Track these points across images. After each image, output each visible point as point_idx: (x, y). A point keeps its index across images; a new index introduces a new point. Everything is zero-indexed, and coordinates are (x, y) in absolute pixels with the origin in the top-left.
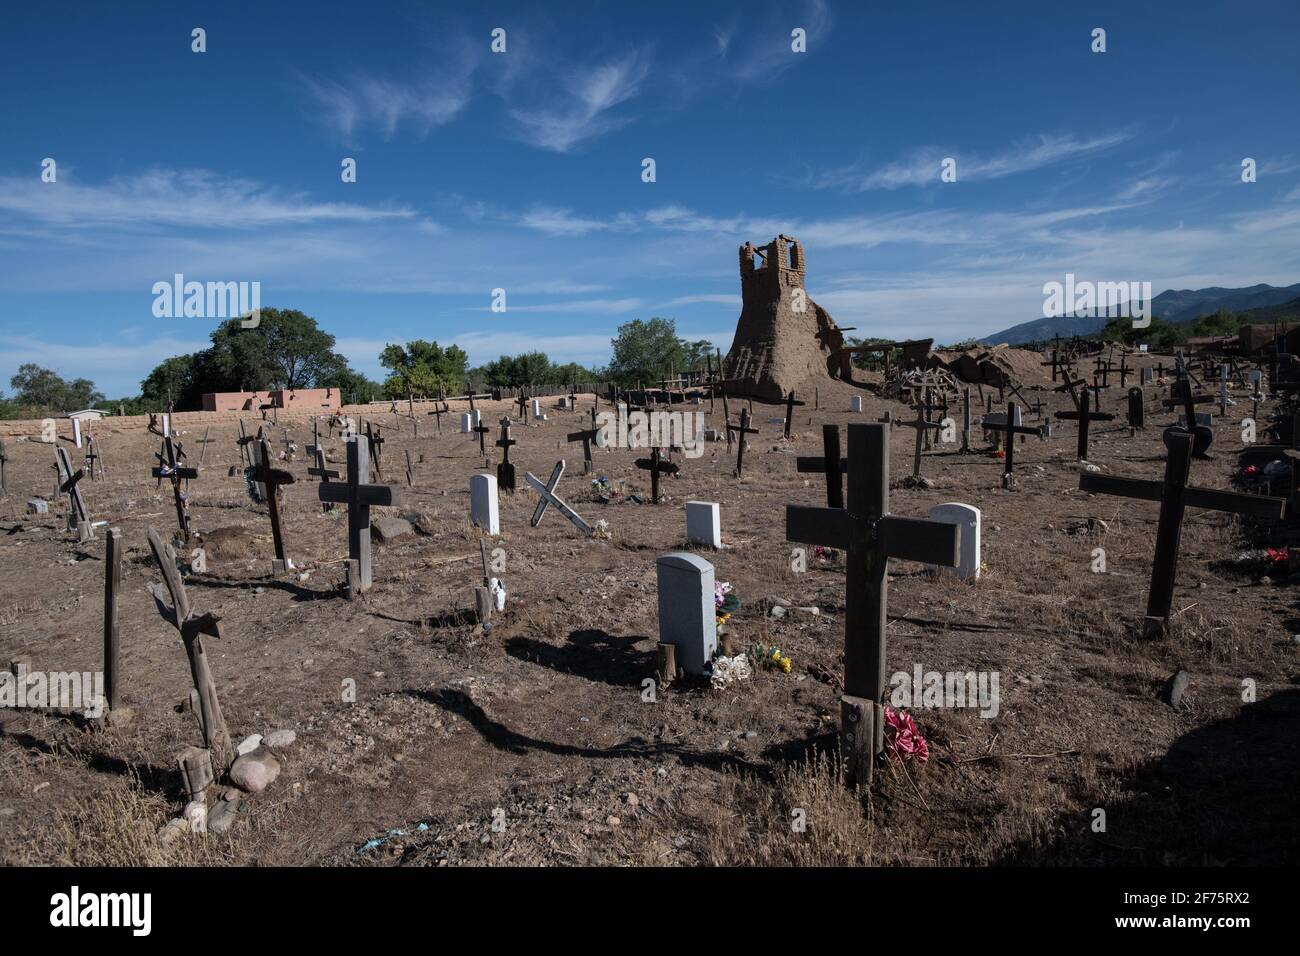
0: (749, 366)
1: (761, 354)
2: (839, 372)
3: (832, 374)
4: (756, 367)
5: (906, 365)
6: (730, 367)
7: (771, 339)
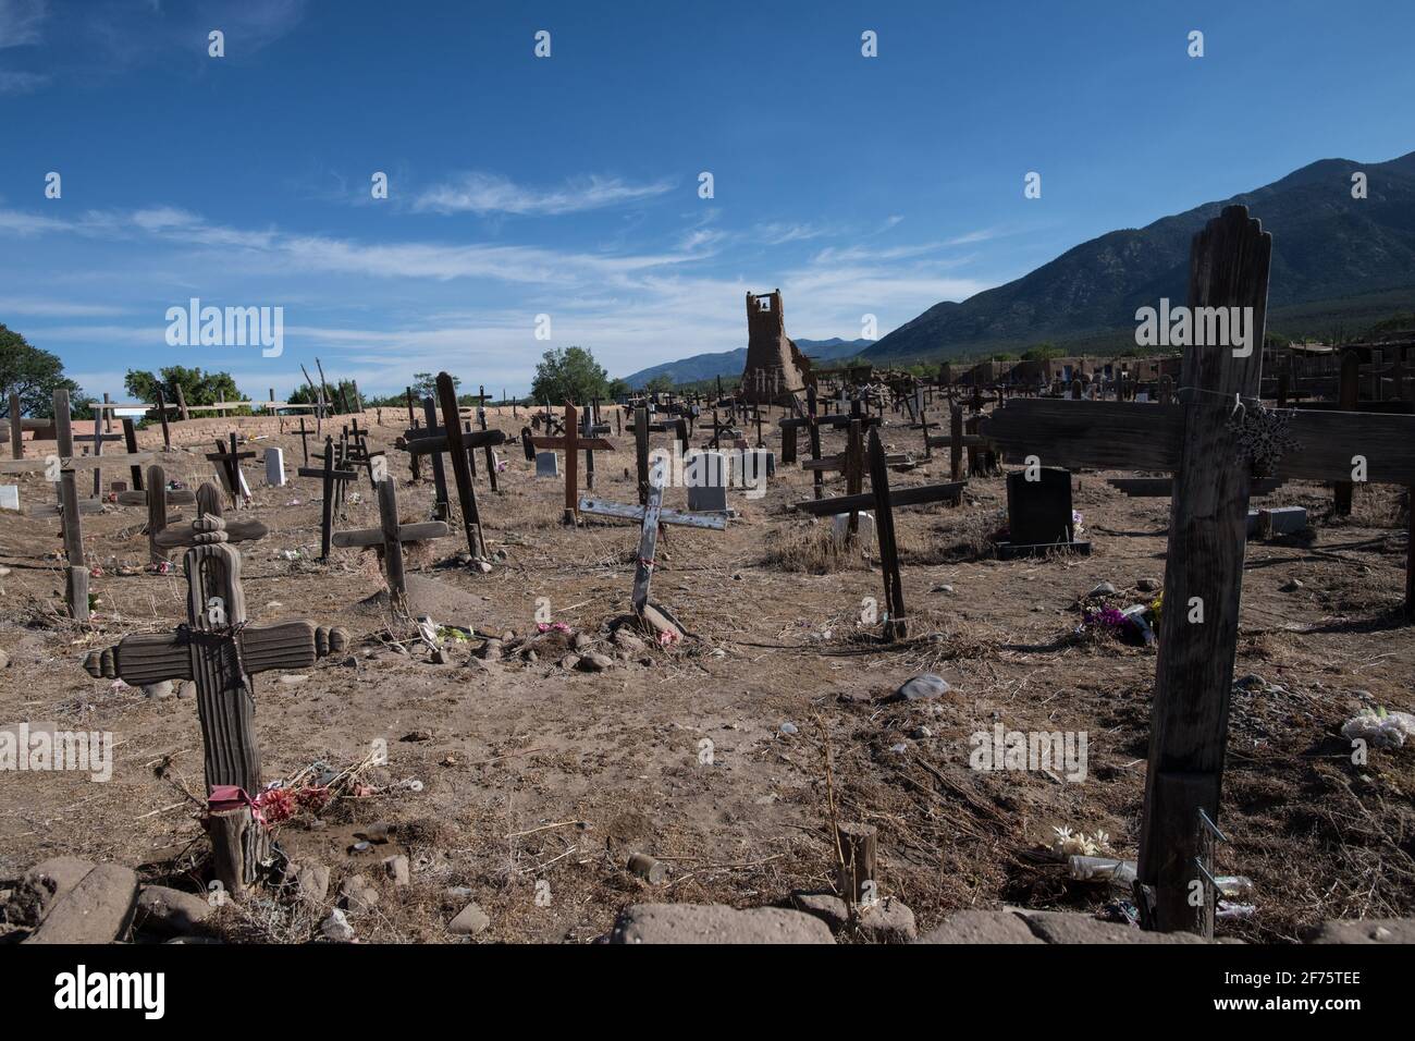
0: (766, 383)
5: (857, 382)
6: (751, 383)
7: (779, 362)
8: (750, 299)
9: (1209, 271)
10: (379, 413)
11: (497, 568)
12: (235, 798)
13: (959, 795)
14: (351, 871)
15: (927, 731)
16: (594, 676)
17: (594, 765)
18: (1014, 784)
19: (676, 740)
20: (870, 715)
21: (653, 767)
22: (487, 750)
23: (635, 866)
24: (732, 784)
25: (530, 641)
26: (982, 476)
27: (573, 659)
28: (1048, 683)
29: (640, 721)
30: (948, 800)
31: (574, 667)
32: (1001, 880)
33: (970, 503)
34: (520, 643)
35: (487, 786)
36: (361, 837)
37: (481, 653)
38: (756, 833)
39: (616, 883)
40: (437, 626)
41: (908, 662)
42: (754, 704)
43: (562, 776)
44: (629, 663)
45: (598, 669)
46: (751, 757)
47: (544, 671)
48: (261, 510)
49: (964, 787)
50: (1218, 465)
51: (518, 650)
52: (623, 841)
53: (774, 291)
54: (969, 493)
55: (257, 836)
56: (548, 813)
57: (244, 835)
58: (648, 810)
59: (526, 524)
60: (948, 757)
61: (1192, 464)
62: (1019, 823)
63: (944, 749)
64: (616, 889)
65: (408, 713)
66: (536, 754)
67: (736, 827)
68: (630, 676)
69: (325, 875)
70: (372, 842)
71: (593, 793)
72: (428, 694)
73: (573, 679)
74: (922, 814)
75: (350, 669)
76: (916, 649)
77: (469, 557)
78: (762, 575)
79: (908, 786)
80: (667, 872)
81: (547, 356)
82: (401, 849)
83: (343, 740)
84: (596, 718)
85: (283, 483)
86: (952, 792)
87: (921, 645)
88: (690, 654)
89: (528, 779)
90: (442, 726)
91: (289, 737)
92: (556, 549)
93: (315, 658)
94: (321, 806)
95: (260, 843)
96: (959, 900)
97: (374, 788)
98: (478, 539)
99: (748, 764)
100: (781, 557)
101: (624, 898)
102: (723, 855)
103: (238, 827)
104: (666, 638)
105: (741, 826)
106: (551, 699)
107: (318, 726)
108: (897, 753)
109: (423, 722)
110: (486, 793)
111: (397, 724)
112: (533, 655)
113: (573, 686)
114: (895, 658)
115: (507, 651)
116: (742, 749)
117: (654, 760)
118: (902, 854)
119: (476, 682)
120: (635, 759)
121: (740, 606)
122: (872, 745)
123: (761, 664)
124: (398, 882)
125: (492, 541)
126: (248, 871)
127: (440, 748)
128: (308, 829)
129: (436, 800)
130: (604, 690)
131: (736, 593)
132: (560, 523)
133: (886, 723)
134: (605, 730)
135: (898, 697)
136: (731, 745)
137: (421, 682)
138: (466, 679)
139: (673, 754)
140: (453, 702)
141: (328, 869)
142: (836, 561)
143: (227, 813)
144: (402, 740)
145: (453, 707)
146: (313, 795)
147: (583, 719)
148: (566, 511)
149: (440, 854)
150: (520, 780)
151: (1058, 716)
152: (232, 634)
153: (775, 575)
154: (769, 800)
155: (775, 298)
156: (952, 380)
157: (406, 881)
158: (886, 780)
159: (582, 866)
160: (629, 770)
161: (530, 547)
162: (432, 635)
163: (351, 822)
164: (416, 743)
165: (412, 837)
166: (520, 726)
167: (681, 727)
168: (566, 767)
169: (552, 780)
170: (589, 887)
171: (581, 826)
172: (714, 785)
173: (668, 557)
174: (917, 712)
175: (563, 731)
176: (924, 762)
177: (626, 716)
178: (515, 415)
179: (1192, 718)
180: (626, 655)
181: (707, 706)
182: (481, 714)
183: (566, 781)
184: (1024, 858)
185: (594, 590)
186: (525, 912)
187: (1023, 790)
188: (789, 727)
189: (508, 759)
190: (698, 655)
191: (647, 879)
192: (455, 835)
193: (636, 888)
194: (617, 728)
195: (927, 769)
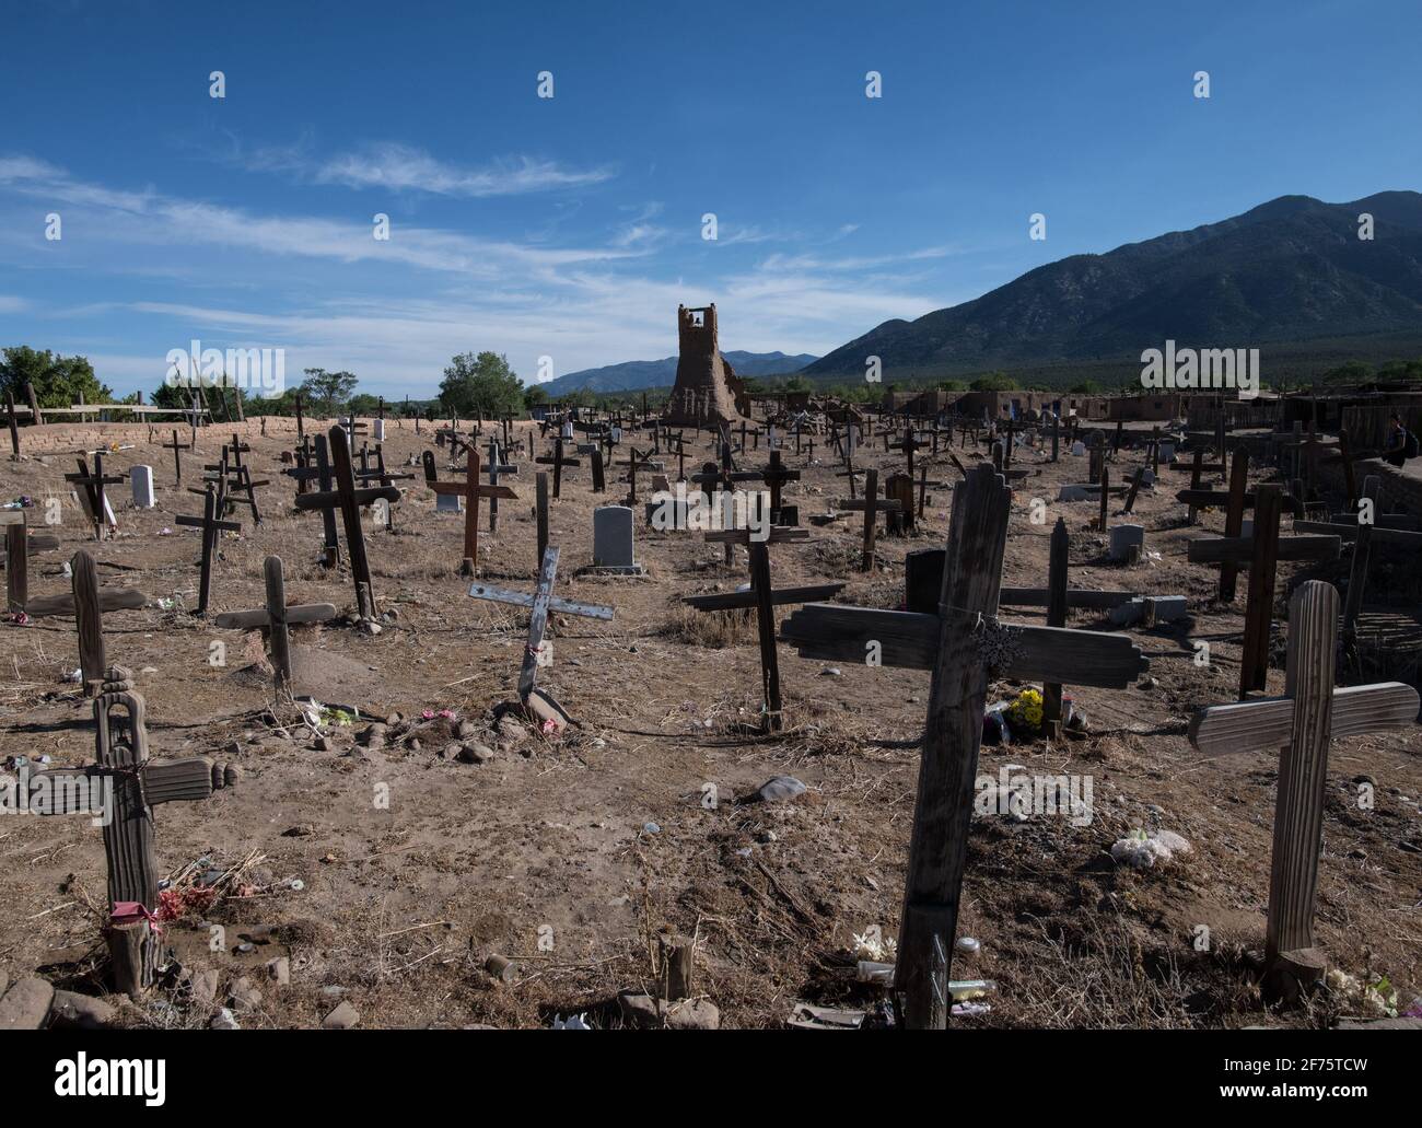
0: (696, 404)
1: (704, 394)
2: (743, 411)
3: (739, 411)
4: (703, 404)
5: (792, 408)
6: (679, 404)
7: (710, 383)
8: (682, 312)
9: (964, 514)
10: (263, 422)
11: (388, 629)
12: (135, 912)
13: (787, 900)
14: (237, 973)
15: (773, 836)
16: (474, 767)
17: (465, 864)
18: (835, 891)
19: (545, 840)
20: (729, 815)
21: (520, 866)
22: (366, 847)
23: (492, 967)
24: (589, 885)
25: (415, 728)
26: (899, 536)
27: (455, 749)
28: (900, 784)
29: (512, 817)
30: (777, 904)
31: (456, 758)
32: (803, 979)
33: (881, 567)
34: (404, 730)
35: (363, 885)
36: (246, 938)
37: (364, 739)
38: (604, 933)
39: (473, 982)
40: (322, 708)
41: (778, 757)
42: (623, 802)
43: (435, 875)
44: (510, 754)
45: (478, 761)
46: (611, 858)
47: (425, 761)
48: (128, 541)
49: (792, 893)
50: (964, 667)
51: (401, 738)
52: (485, 940)
53: (709, 306)
54: (882, 557)
55: (155, 946)
56: (419, 912)
57: (143, 945)
58: (511, 910)
59: (421, 572)
60: (785, 861)
61: (944, 664)
62: (829, 929)
63: (784, 855)
64: (473, 987)
65: (290, 805)
66: (411, 851)
67: (587, 928)
68: (508, 768)
69: (214, 977)
70: (256, 942)
71: (461, 892)
72: (310, 786)
73: (454, 771)
74: (752, 917)
75: (232, 755)
76: (788, 743)
77: (358, 617)
78: (658, 647)
79: (745, 890)
80: (520, 970)
81: (457, 360)
82: (283, 950)
83: (226, 834)
84: (473, 814)
85: (152, 505)
86: (781, 897)
87: (794, 739)
88: (570, 745)
89: (404, 878)
90: (323, 821)
91: (172, 830)
92: (450, 608)
93: (210, 791)
94: (207, 907)
95: (157, 951)
96: (763, 998)
97: (257, 888)
98: (368, 598)
99: (607, 864)
100: (680, 628)
101: (479, 996)
102: (571, 954)
103: (138, 939)
104: (548, 728)
105: (591, 927)
106: (431, 792)
107: (199, 818)
108: (742, 857)
109: (304, 816)
110: (363, 891)
111: (278, 819)
112: (416, 744)
113: (453, 778)
114: (766, 751)
115: (391, 738)
116: (605, 849)
117: (523, 859)
118: (728, 954)
119: (358, 773)
120: (504, 858)
121: (629, 685)
122: (723, 847)
123: (639, 756)
124: (279, 983)
125: (383, 598)
126: (146, 976)
127: (321, 844)
128: (195, 929)
129: (315, 899)
130: (483, 783)
131: (628, 669)
132: (457, 572)
133: (740, 824)
134: (479, 827)
135: (755, 798)
136: (596, 845)
137: (303, 772)
138: (348, 770)
139: (540, 854)
140: (335, 794)
141: (217, 972)
142: (733, 633)
143: (127, 926)
144: (284, 835)
145: (334, 801)
146: (199, 896)
147: (460, 815)
148: (464, 561)
149: (317, 954)
150: (395, 879)
151: (898, 819)
152: (136, 771)
153: (672, 647)
154: (620, 901)
155: (709, 313)
156: (895, 408)
157: (287, 982)
158: (728, 883)
159: (445, 965)
160: (497, 868)
161: (423, 606)
162: (315, 718)
163: (236, 923)
164: (297, 838)
165: (292, 937)
166: (399, 821)
167: (551, 825)
168: (440, 866)
169: (425, 879)
170: (449, 984)
171: (448, 926)
172: (573, 887)
173: (566, 623)
174: (769, 814)
175: (440, 828)
176: (764, 867)
177: (502, 811)
178: (417, 428)
179: (937, 863)
180: (507, 746)
181: (579, 803)
182: (362, 807)
183: (438, 880)
184: (826, 961)
185: (486, 660)
186: (391, 1009)
187: (842, 896)
188: (652, 826)
189: (386, 857)
190: (578, 745)
191: (501, 979)
192: (332, 935)
193: (489, 987)
194: (491, 825)
195: (765, 874)
